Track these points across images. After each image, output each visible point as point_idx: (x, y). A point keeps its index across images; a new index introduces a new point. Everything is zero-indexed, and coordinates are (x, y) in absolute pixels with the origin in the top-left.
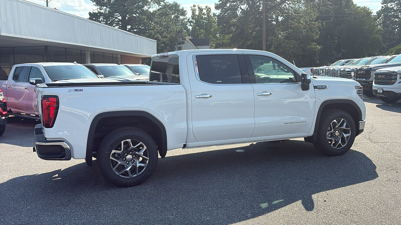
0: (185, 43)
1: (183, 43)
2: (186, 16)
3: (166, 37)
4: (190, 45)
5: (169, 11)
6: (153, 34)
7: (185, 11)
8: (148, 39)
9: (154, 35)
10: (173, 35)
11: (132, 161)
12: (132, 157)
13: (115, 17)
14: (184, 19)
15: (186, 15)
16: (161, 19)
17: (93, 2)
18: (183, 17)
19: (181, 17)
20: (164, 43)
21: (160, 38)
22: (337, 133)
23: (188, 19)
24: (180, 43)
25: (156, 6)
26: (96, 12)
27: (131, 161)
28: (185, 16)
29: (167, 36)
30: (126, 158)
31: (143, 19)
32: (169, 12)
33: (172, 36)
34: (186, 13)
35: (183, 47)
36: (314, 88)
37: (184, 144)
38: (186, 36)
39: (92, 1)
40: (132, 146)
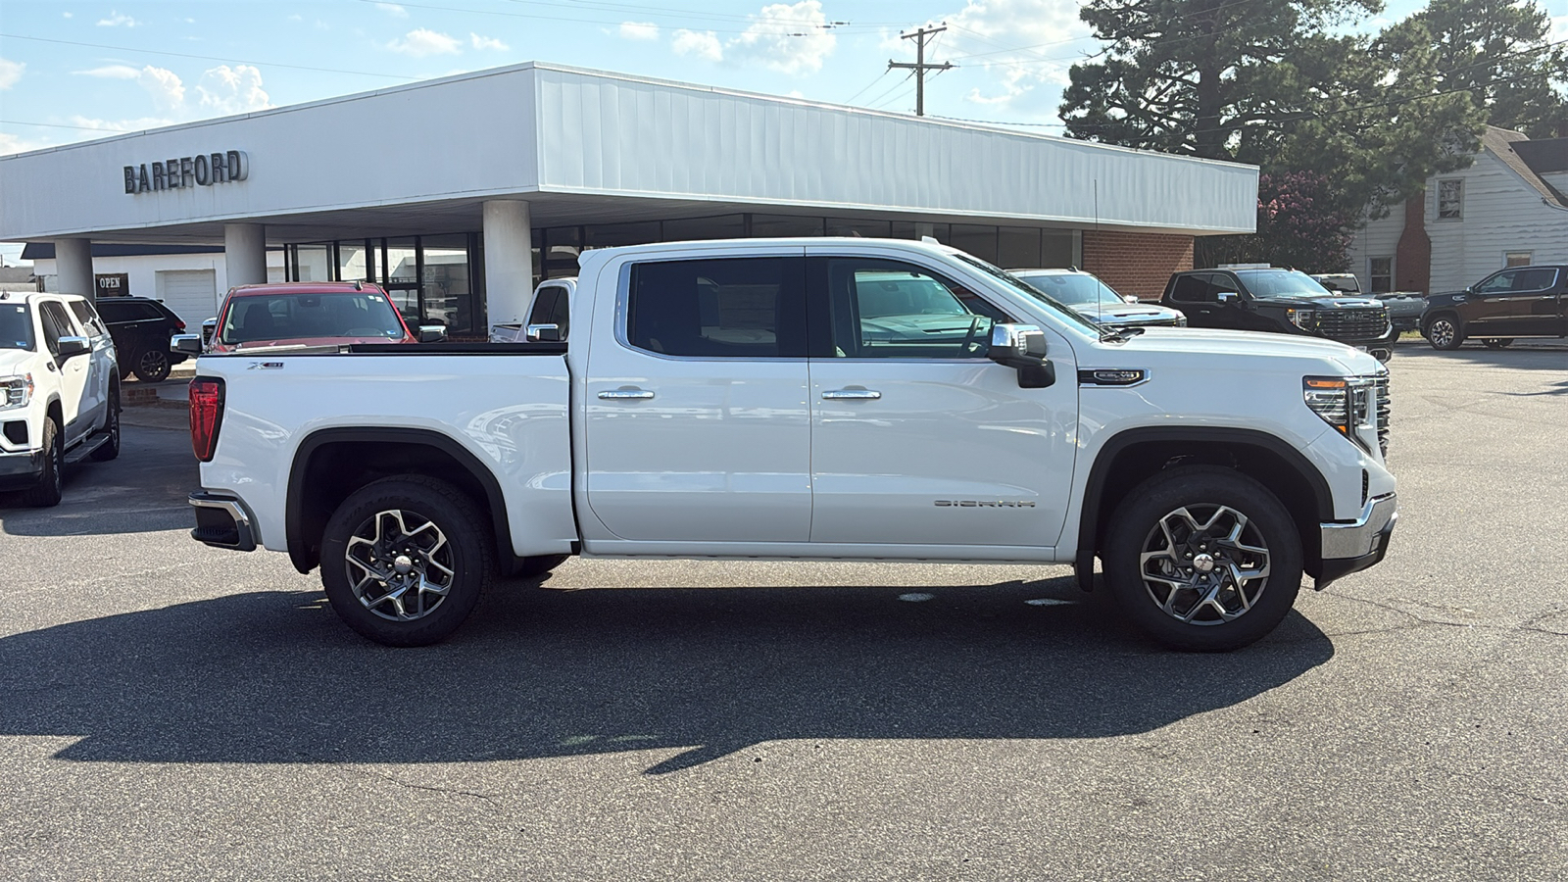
0: (1475, 162)
1: (1465, 163)
2: (1543, 38)
3: (1380, 143)
4: (1504, 172)
5: (1421, 30)
6: (1317, 134)
7: (1541, 18)
8: (1205, 161)
9: (1324, 139)
10: (1411, 134)
11: (413, 574)
12: (410, 563)
13: (1173, 75)
14: (1533, 53)
15: (1543, 34)
16: (1370, 69)
17: (1092, 24)
18: (1530, 43)
19: (1521, 47)
20: (1363, 169)
21: (1349, 151)
22: (1201, 562)
23: (1552, 50)
24: (1447, 163)
25: (1353, 16)
26: (1100, 61)
27: (409, 573)
28: (1539, 37)
29: (1384, 141)
30: (393, 564)
31: (1274, 78)
32: (1419, 33)
33: (1407, 138)
34: (1542, 24)
35: (1467, 180)
36: (1080, 381)
37: (572, 542)
38: (1481, 132)
39: (1087, 22)
40: (404, 531)
